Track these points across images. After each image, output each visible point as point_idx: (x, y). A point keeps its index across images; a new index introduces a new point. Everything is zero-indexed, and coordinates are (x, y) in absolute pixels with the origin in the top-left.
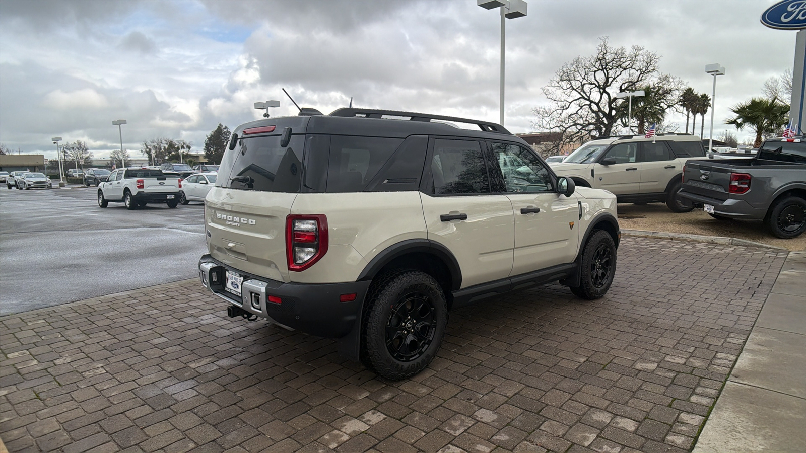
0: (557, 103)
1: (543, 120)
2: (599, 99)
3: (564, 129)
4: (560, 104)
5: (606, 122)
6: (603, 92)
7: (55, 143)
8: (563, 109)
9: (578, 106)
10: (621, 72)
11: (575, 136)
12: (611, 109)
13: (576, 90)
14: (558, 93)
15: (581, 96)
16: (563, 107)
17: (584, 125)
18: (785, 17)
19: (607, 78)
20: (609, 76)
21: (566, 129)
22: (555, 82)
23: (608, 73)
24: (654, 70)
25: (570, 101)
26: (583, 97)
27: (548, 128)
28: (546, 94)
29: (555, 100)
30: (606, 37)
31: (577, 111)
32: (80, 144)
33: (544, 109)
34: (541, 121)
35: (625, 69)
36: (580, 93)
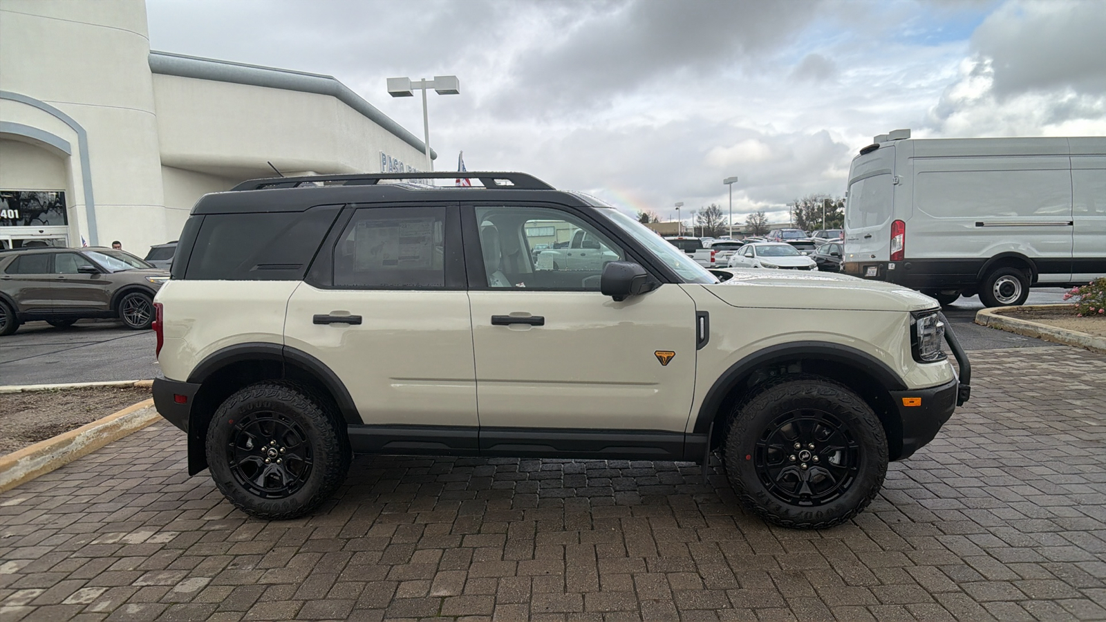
7: (677, 209)
32: (714, 208)
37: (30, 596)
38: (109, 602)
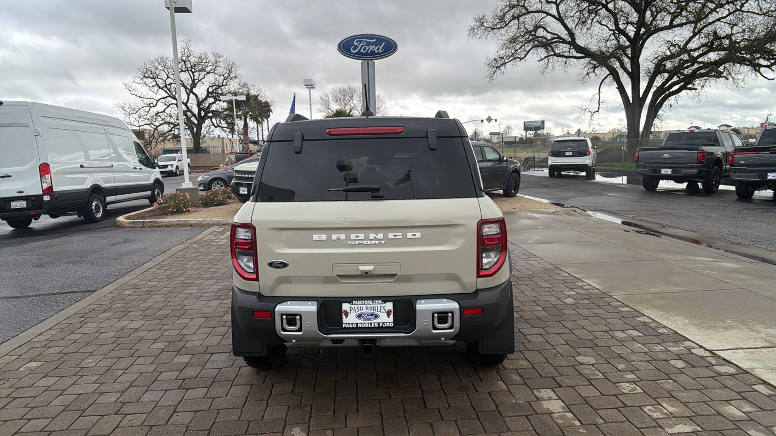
0: (142, 100)
1: (130, 117)
2: (186, 99)
3: (155, 127)
4: (147, 101)
5: (196, 122)
6: (190, 92)
8: (151, 107)
9: (164, 104)
10: (205, 75)
11: (167, 134)
12: (200, 110)
13: (162, 89)
14: (143, 90)
15: (168, 95)
16: (150, 104)
17: (176, 124)
18: (354, 49)
19: (193, 81)
20: (195, 78)
21: (157, 127)
22: (139, 79)
23: (194, 76)
24: (235, 77)
25: (157, 99)
26: (170, 96)
27: (138, 125)
28: (130, 90)
29: (140, 97)
30: (188, 41)
31: (164, 110)
33: (130, 105)
34: (127, 118)
35: (208, 73)
36: (166, 92)
37: (653, 409)
38: (626, 376)
